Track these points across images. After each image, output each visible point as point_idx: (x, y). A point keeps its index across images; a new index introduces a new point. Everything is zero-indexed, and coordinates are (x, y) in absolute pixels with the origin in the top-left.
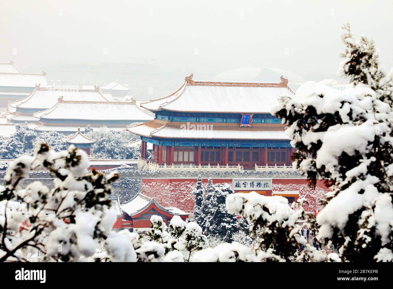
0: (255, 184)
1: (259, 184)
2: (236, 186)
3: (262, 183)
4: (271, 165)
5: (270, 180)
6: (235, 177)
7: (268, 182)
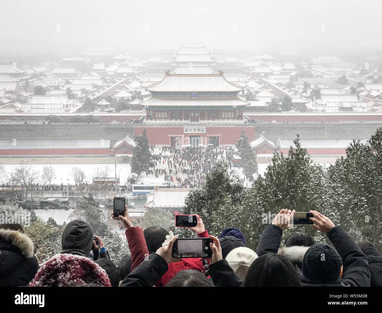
0: (196, 130)
1: (199, 130)
2: (186, 131)
3: (200, 129)
4: (209, 119)
5: (205, 128)
6: (185, 126)
7: (204, 129)
